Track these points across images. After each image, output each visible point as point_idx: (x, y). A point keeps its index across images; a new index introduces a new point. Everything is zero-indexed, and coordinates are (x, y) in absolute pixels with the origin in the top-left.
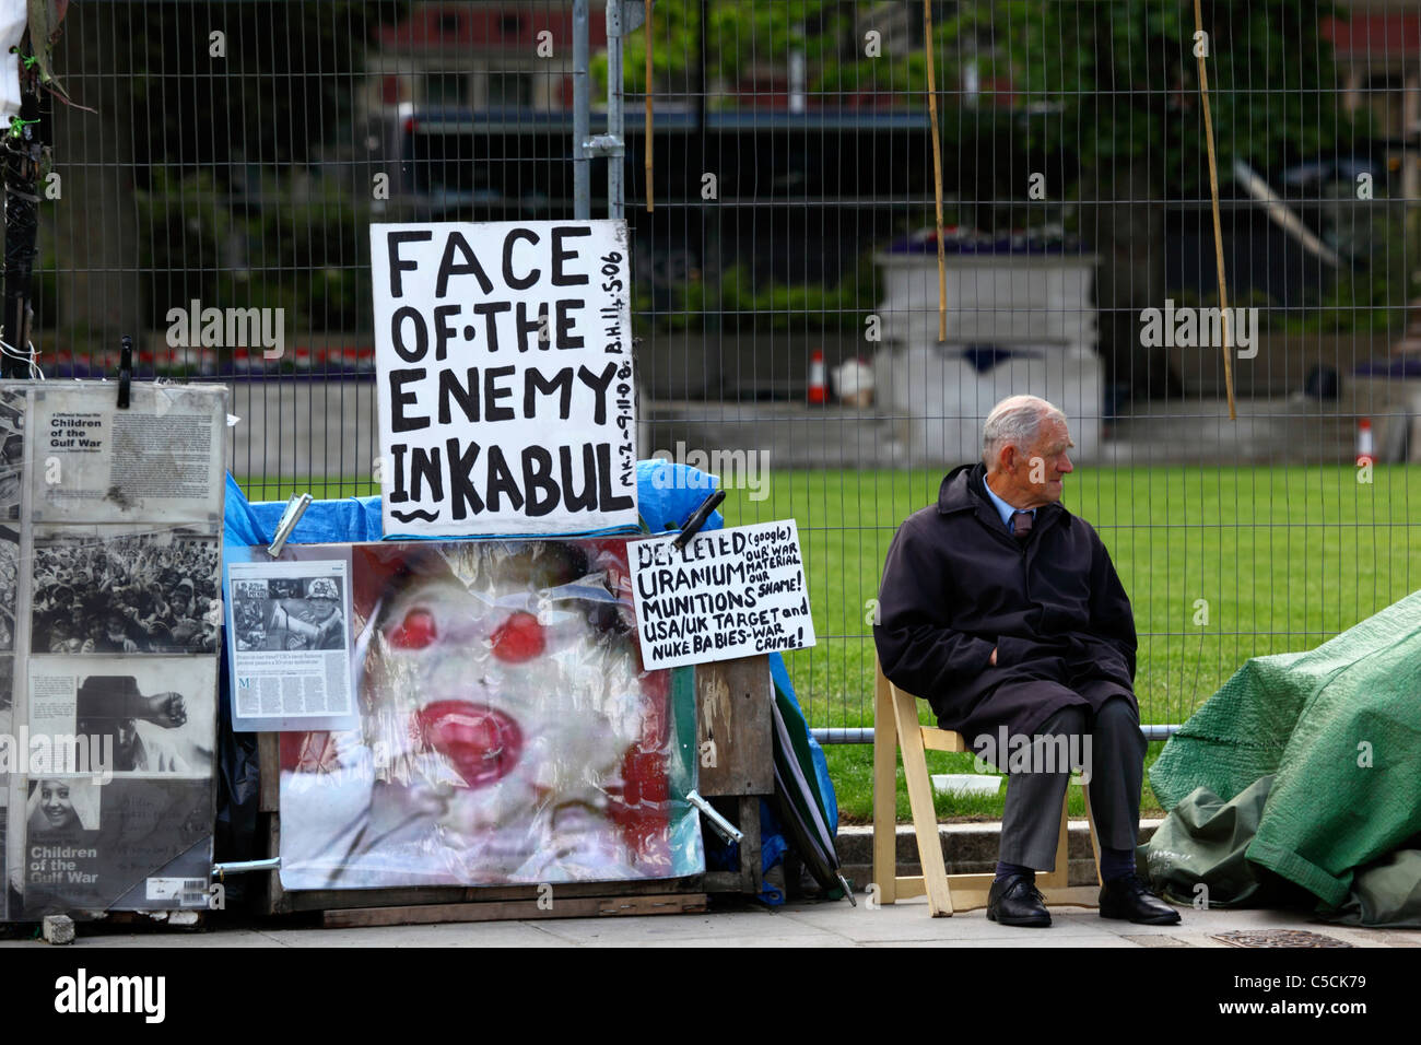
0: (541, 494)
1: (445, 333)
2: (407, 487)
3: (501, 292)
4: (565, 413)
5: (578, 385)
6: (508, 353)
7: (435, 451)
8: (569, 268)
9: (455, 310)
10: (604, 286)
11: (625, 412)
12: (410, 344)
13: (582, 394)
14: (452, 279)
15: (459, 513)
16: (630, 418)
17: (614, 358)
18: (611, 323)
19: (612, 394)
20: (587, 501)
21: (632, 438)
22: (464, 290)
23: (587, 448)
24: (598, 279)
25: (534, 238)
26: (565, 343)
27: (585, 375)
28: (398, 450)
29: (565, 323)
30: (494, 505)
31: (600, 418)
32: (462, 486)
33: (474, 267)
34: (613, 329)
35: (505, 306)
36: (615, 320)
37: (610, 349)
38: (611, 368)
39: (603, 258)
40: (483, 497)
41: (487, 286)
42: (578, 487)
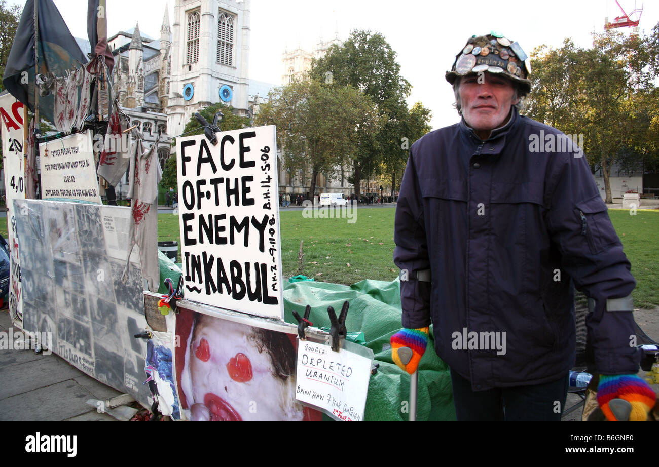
0: (238, 289)
1: (200, 195)
2: (190, 274)
4: (246, 244)
6: (223, 207)
7: (199, 257)
8: (246, 157)
10: (262, 167)
11: (273, 246)
12: (189, 200)
14: (203, 165)
15: (208, 291)
16: (275, 250)
17: (267, 212)
18: (265, 190)
19: (267, 234)
20: (257, 295)
22: (206, 171)
23: (256, 264)
24: (260, 163)
25: (232, 140)
27: (255, 221)
28: (187, 254)
29: (246, 190)
30: (221, 290)
33: (210, 158)
34: (266, 194)
35: (222, 180)
36: (267, 189)
37: (265, 206)
38: (266, 218)
39: (262, 150)
41: (215, 169)
42: (253, 287)
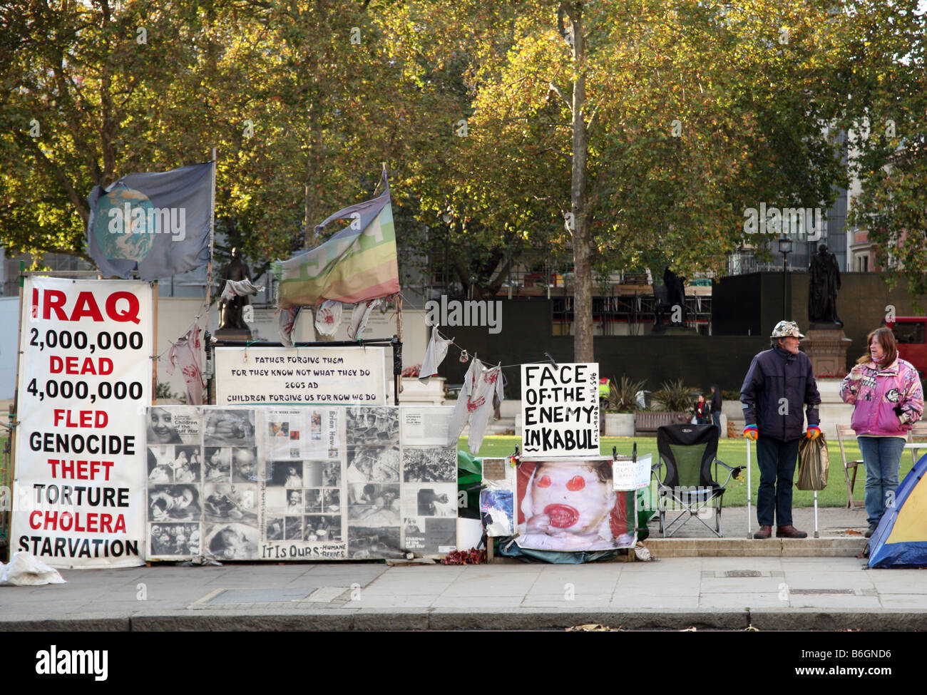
0: (570, 444)
1: (542, 397)
2: (530, 442)
3: (560, 384)
4: (578, 420)
5: (582, 412)
6: (561, 402)
7: (538, 431)
8: (580, 377)
9: (546, 390)
10: (591, 383)
11: (596, 420)
12: (532, 400)
13: (583, 415)
14: (545, 380)
15: (545, 449)
16: (598, 422)
17: (593, 404)
18: (593, 394)
19: (592, 414)
20: (584, 446)
21: (598, 428)
22: (548, 384)
23: (585, 431)
24: (589, 381)
25: (570, 369)
26: (578, 399)
27: (584, 409)
28: (527, 431)
29: (578, 394)
30: (556, 447)
31: (589, 421)
32: (546, 441)
33: (551, 377)
34: (593, 396)
35: (561, 389)
37: (592, 401)
38: (592, 407)
39: (591, 375)
40: (552, 444)
41: (555, 383)
42: (581, 442)
